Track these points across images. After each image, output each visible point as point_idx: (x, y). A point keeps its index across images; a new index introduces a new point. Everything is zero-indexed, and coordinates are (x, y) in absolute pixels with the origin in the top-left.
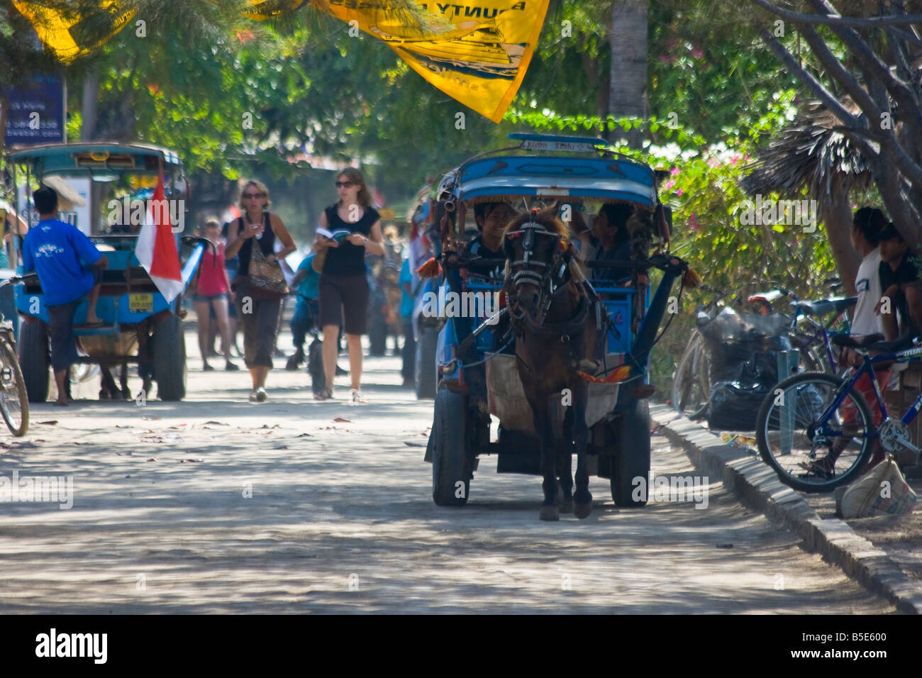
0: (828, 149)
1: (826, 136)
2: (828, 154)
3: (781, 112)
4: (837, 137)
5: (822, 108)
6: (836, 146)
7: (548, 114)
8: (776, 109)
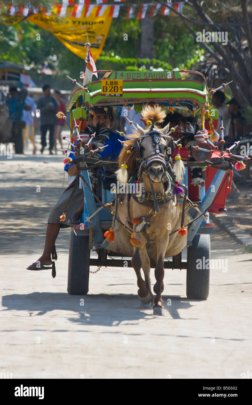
0: (212, 71)
1: (211, 66)
2: (212, 73)
3: (199, 58)
4: (215, 67)
5: (210, 57)
6: (215, 70)
7: (117, 57)
8: (197, 56)
